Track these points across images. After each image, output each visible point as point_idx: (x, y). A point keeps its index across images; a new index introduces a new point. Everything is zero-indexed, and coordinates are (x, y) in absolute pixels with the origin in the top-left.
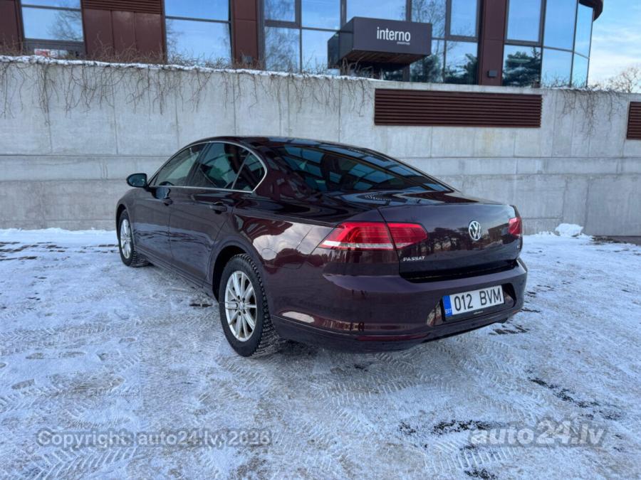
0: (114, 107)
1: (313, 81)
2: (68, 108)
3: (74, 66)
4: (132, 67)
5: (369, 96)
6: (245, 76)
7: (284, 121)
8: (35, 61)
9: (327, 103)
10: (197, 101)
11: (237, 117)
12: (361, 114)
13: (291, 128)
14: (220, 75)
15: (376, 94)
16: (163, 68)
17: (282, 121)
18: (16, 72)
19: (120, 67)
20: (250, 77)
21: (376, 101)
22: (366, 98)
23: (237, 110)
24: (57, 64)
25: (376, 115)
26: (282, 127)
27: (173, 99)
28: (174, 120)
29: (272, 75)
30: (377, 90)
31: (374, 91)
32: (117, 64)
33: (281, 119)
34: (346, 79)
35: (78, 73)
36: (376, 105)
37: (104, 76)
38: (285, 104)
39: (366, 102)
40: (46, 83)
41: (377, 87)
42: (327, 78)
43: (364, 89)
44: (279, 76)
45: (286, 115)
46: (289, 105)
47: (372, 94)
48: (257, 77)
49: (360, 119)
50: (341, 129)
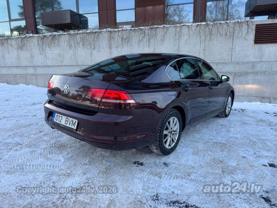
0: (132, 46)
1: (218, 25)
2: (117, 47)
3: (119, 31)
4: (139, 29)
5: (252, 29)
6: (185, 26)
7: (202, 45)
8: (107, 31)
9: (226, 35)
10: (163, 40)
11: (180, 46)
12: (246, 39)
13: (205, 49)
14: (173, 28)
15: (256, 27)
16: (151, 28)
17: (201, 46)
18: (102, 36)
19: (135, 29)
20: (187, 27)
21: (256, 31)
22: (250, 29)
23: (180, 43)
24: (114, 31)
25: (255, 39)
26: (201, 48)
27: (154, 40)
28: (154, 49)
29: (198, 24)
30: (256, 25)
31: (255, 26)
32: (134, 28)
33: (201, 45)
34: (238, 21)
35: (120, 34)
36: (256, 33)
37: (129, 33)
38: (203, 37)
39: (249, 32)
40: (111, 38)
41: (258, 24)
42: (227, 23)
43: (248, 25)
44: (201, 24)
45: (204, 42)
46: (205, 37)
47: (254, 27)
48: (190, 27)
49: (245, 41)
50: (233, 47)
